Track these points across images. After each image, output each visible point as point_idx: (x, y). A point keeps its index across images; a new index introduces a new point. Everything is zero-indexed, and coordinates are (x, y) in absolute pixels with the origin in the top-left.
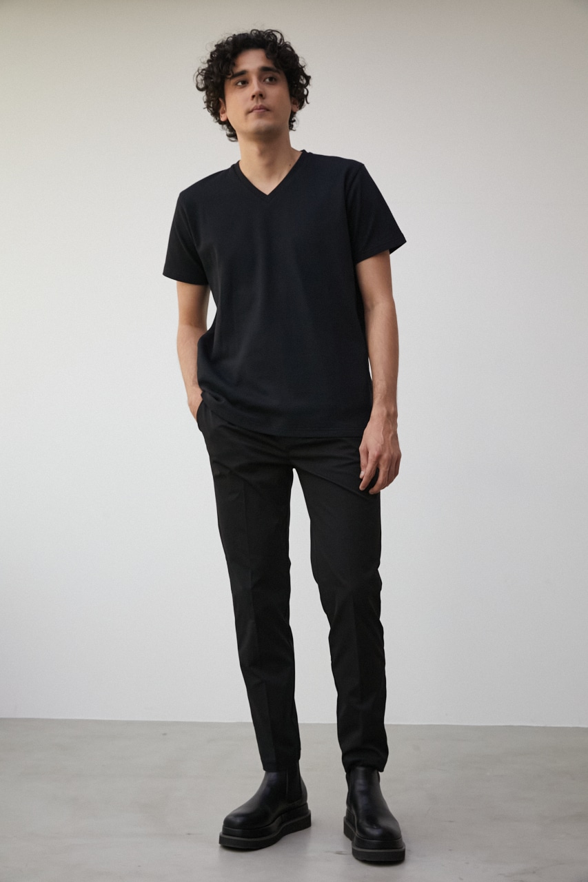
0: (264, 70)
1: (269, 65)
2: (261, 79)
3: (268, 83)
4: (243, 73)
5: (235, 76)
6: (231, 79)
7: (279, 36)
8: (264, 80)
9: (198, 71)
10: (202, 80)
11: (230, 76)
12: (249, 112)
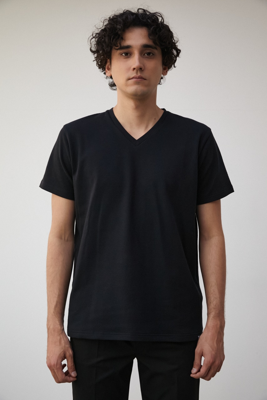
0: (145, 46)
1: (150, 43)
2: (142, 54)
3: (146, 57)
4: (128, 47)
5: (122, 48)
6: (117, 49)
7: (160, 19)
8: (144, 55)
9: (92, 35)
10: (95, 45)
11: (117, 48)
12: (130, 79)
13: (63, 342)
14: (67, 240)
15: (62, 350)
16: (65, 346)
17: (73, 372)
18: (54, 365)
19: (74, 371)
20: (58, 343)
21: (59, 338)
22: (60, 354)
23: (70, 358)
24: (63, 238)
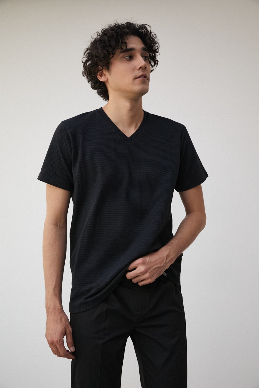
12: (136, 78)
13: (63, 320)
14: (62, 227)
15: (63, 328)
16: (65, 324)
17: (72, 348)
18: (57, 341)
19: (73, 346)
20: (60, 321)
21: (59, 317)
22: (62, 331)
23: (70, 334)
24: (59, 225)
